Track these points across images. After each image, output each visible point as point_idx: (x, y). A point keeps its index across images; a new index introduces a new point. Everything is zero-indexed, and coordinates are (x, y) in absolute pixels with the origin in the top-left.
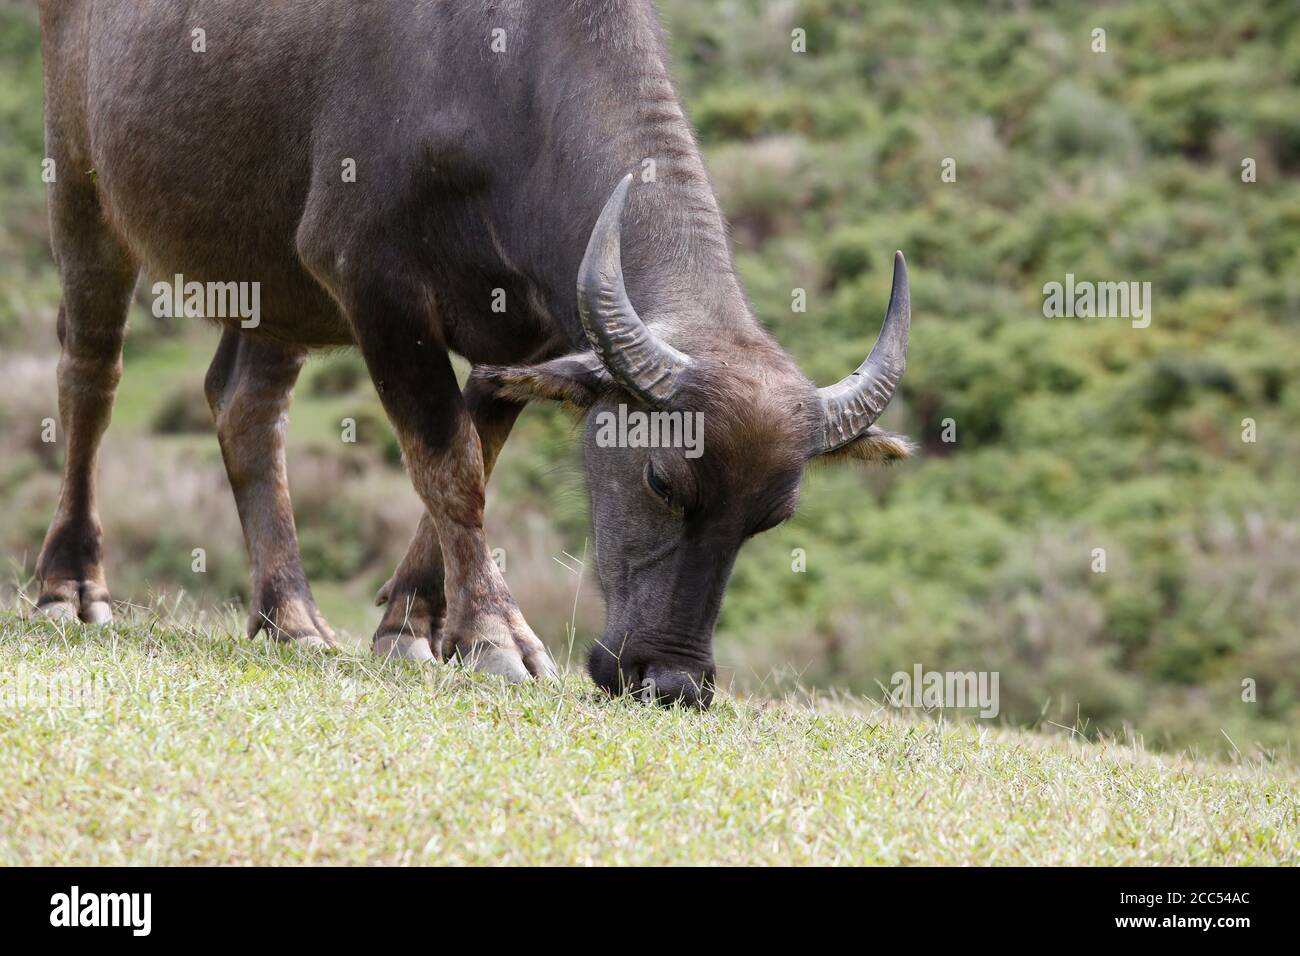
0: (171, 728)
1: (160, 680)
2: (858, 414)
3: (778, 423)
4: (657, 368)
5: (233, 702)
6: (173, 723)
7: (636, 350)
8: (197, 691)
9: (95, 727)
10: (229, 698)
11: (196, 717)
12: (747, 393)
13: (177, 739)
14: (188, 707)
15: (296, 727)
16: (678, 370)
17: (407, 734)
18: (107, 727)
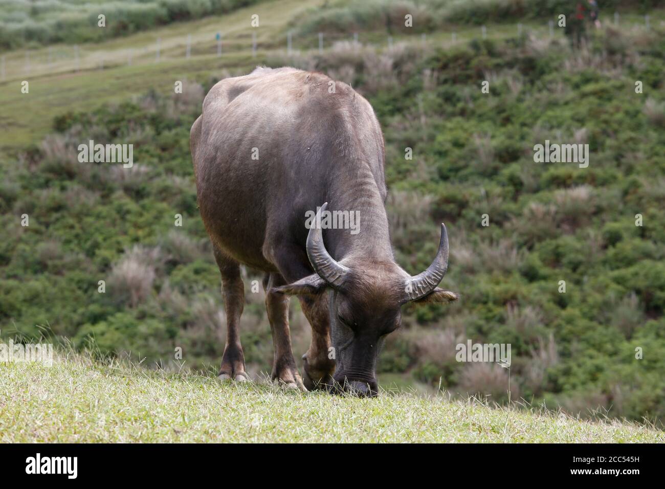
0: (346, 434)
1: (340, 414)
2: (424, 286)
3: (385, 291)
4: (336, 274)
5: (370, 424)
6: (347, 433)
7: (327, 267)
8: (355, 419)
9: (316, 434)
10: (369, 422)
11: (356, 430)
12: (371, 281)
13: (349, 439)
14: (352, 426)
15: (397, 434)
16: (344, 274)
17: (443, 438)
18: (321, 434)
